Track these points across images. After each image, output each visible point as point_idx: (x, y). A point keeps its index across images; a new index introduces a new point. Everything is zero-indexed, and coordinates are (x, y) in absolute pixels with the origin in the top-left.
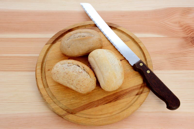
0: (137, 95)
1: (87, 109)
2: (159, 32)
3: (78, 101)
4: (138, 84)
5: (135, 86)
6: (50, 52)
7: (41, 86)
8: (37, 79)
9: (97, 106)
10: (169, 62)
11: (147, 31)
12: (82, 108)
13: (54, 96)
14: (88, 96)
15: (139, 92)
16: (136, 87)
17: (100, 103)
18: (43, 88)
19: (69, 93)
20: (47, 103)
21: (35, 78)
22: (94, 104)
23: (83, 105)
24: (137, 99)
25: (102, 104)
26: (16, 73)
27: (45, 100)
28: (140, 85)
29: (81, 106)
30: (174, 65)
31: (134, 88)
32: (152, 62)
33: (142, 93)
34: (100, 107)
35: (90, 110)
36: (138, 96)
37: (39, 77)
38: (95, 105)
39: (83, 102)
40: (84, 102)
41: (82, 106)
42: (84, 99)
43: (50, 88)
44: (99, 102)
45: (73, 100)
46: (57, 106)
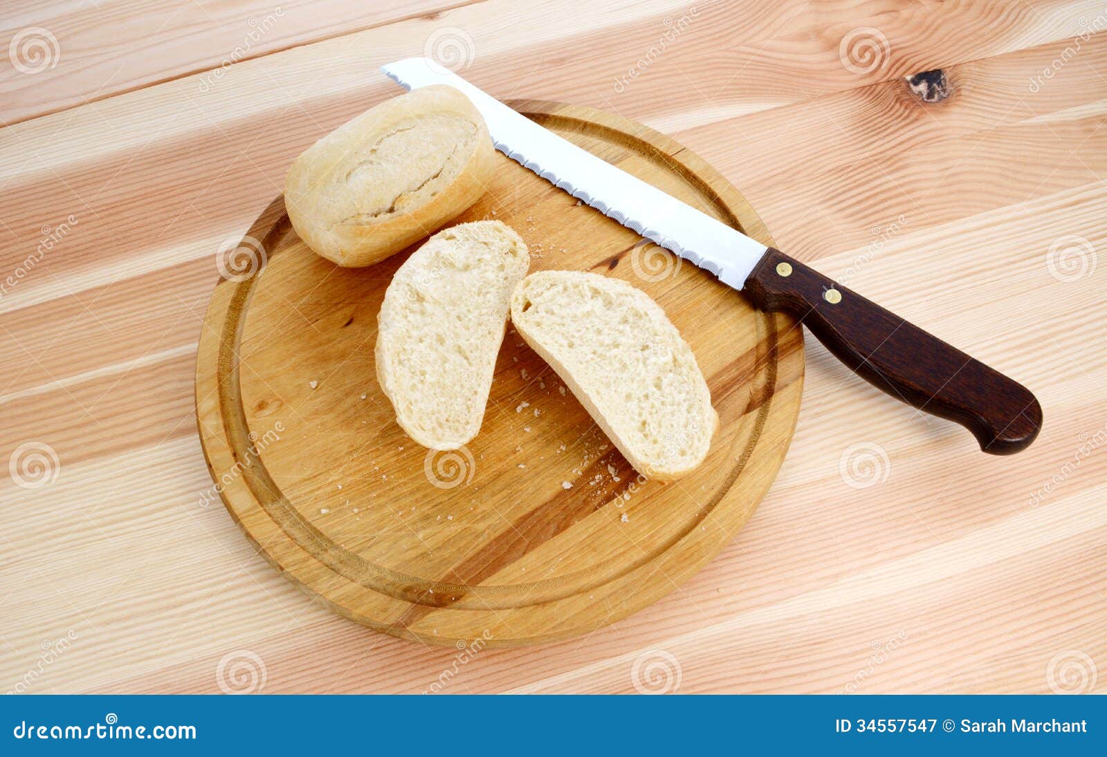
0: (749, 408)
1: (517, 559)
2: (748, 91)
3: (455, 528)
4: (738, 355)
5: (726, 369)
6: (249, 313)
7: (242, 500)
8: (213, 467)
9: (561, 529)
10: (840, 210)
11: (691, 100)
12: (484, 561)
13: (320, 534)
14: (500, 484)
15: (757, 391)
16: (734, 373)
17: (572, 507)
18: (255, 507)
19: (396, 499)
20: (295, 582)
21: (206, 466)
22: (546, 521)
23: (490, 544)
24: (757, 431)
25: (587, 509)
26: (110, 461)
27: (282, 569)
28: (747, 354)
29: (476, 551)
30: (866, 217)
31: (726, 378)
32: (770, 228)
33: (769, 391)
34: (581, 529)
35: (531, 559)
36: (755, 414)
37: (222, 456)
38: (549, 523)
39: (481, 526)
40: (488, 522)
41: (483, 550)
42: (482, 508)
43: (288, 498)
44: (570, 501)
45: (429, 531)
46: (351, 587)
